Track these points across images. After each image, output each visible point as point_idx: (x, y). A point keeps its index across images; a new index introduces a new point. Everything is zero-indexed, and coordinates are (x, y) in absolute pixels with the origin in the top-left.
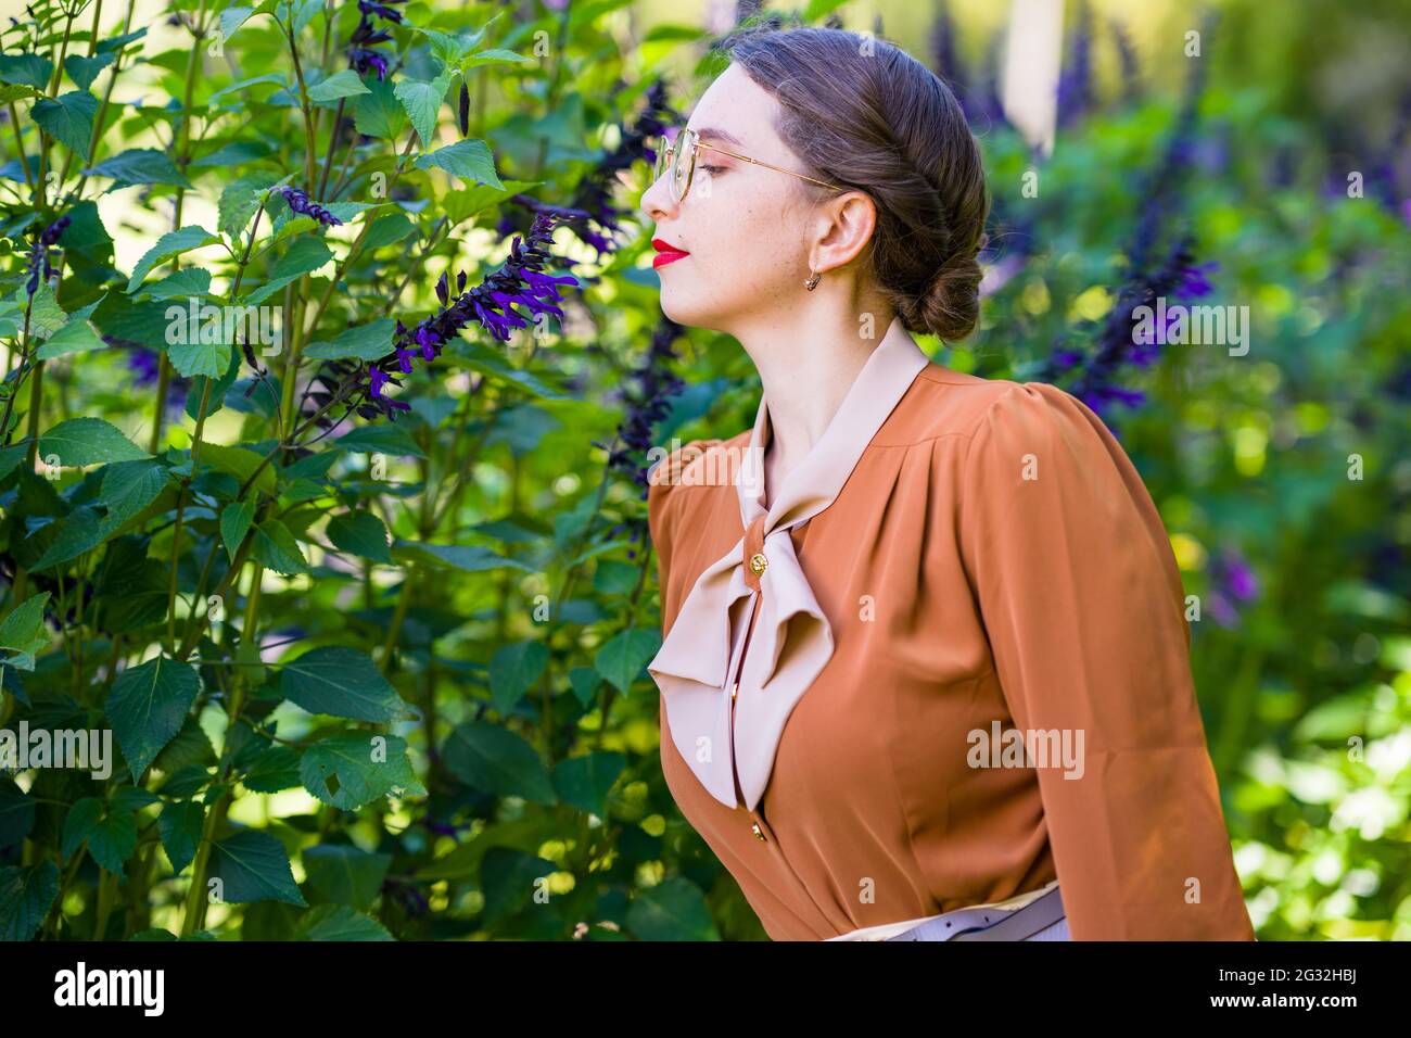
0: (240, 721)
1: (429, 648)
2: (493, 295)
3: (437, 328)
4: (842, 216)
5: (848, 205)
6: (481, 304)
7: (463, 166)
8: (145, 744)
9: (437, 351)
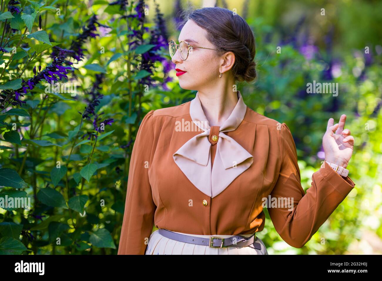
1: (34, 168)
2: (48, 72)
3: (34, 81)
5: (228, 55)
6: (45, 74)
7: (40, 38)
9: (33, 87)
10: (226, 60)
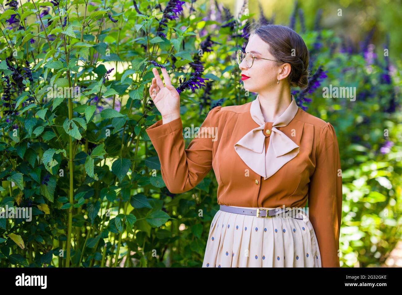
0: (134, 171)
2: (192, 82)
4: (283, 68)
5: (285, 66)
6: (189, 84)
8: (121, 175)
10: (283, 70)
